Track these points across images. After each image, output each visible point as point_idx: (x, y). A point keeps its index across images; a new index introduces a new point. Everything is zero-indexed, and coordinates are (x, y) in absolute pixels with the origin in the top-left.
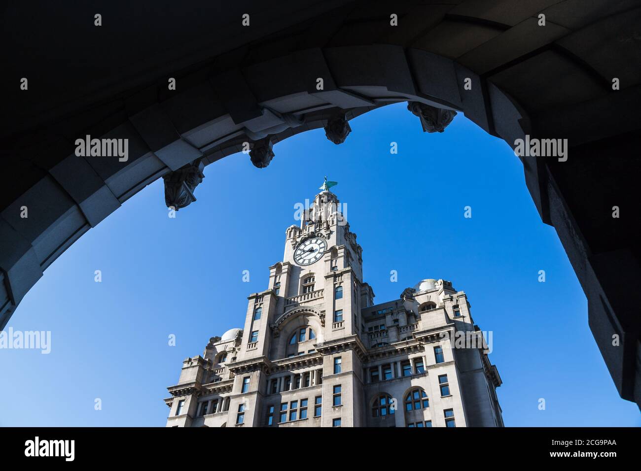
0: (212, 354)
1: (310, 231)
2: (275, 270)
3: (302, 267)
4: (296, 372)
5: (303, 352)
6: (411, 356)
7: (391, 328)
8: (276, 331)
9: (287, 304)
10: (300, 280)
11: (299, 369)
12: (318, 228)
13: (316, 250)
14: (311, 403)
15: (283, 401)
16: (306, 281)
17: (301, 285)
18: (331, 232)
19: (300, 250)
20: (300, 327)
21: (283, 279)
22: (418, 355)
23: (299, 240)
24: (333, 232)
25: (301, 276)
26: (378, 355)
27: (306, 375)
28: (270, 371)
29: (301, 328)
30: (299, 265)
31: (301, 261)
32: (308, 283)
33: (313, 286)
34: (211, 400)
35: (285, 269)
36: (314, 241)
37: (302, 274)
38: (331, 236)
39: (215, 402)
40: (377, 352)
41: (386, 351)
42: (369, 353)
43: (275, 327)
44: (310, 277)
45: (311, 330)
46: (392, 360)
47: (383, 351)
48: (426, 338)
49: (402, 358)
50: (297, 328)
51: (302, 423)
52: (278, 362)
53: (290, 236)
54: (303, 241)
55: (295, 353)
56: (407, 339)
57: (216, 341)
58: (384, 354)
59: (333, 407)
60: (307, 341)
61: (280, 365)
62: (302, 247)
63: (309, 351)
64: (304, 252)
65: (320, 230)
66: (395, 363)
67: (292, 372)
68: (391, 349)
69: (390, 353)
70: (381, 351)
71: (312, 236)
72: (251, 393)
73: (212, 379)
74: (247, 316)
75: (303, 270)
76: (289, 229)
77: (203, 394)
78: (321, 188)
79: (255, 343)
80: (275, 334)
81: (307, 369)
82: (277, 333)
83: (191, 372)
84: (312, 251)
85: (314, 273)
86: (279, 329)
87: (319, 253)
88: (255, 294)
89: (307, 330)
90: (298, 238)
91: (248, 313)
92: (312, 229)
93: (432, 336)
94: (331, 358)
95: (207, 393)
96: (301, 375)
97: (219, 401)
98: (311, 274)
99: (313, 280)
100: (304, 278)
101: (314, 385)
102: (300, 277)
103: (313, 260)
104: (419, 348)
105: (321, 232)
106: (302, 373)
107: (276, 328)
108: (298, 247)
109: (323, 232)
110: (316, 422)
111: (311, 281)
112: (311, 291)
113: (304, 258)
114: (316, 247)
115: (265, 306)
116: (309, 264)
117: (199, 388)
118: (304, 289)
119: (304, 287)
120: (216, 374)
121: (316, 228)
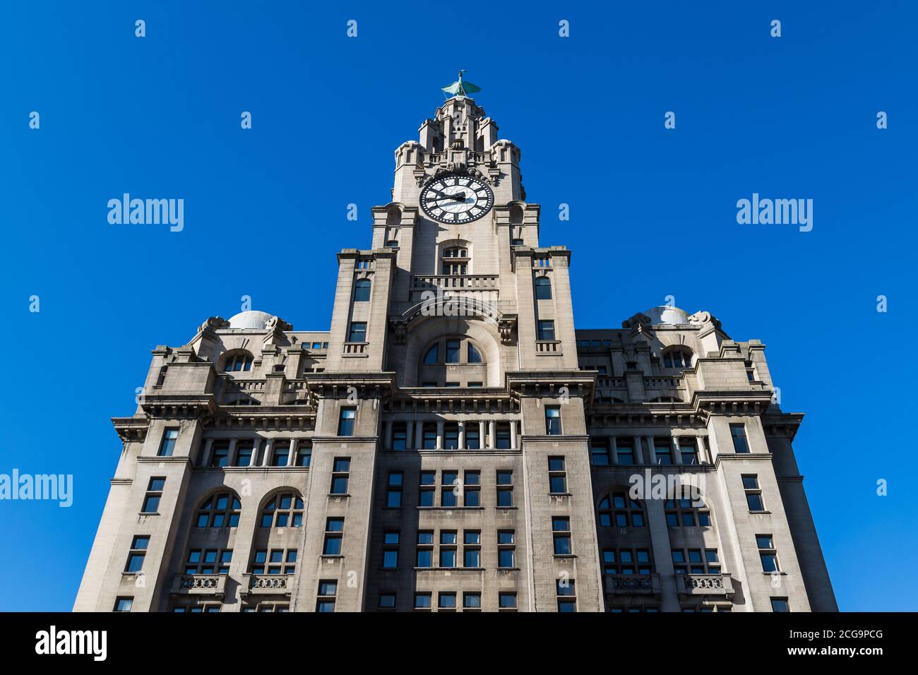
0: (212, 349)
1: (456, 161)
2: (385, 215)
3: (441, 225)
4: (449, 417)
5: (458, 384)
6: (676, 432)
7: (632, 376)
8: (400, 331)
9: (416, 286)
10: (437, 247)
11: (456, 413)
12: (472, 160)
13: (470, 200)
14: (488, 480)
15: (424, 467)
16: (447, 253)
17: (440, 259)
18: (502, 175)
19: (434, 191)
20: (448, 334)
21: (405, 237)
22: (689, 432)
23: (431, 172)
24: (505, 175)
25: (439, 240)
26: (612, 418)
27: (472, 427)
28: (391, 406)
29: (450, 337)
30: (432, 218)
31: (437, 212)
32: (452, 256)
33: (464, 265)
34: (236, 438)
35: (407, 218)
36: (464, 181)
37: (441, 237)
38: (501, 181)
39: (246, 444)
40: (612, 412)
41: (630, 413)
42: (596, 410)
43: (400, 323)
44: (457, 247)
45: (470, 345)
46: (638, 431)
47: (624, 413)
48: (718, 405)
49: (659, 431)
50: (443, 335)
51: (472, 515)
52: (415, 392)
53: (408, 159)
54: (441, 176)
55: (437, 380)
56: (659, 400)
57: (220, 327)
58: (624, 418)
59: (551, 495)
60: (465, 365)
61: (417, 397)
62: (438, 187)
63: (470, 384)
64: (444, 197)
65: (476, 164)
66: (644, 438)
67: (439, 415)
68: (641, 412)
69: (636, 418)
70: (619, 412)
71: (460, 172)
72: (362, 440)
73: (232, 397)
74: (338, 289)
75: (444, 230)
76: (408, 146)
77: (218, 423)
78: (447, 90)
79: (362, 346)
80: (398, 337)
81: (473, 417)
82: (403, 337)
83: (192, 374)
84: (460, 198)
85: (467, 241)
86: (406, 329)
87: (476, 206)
88: (353, 251)
89: (464, 344)
90: (427, 167)
91: (339, 284)
92: (461, 158)
93: (729, 405)
94: (538, 405)
95: (229, 423)
96: (460, 424)
97: (257, 443)
98: (459, 241)
99: (463, 254)
100: (444, 247)
101: (491, 446)
102: (438, 242)
103: (463, 216)
104: (692, 421)
105: (479, 168)
106: (463, 422)
107: (401, 327)
108: (428, 184)
109: (483, 170)
110: (502, 517)
111: (459, 256)
112: (459, 272)
113: (444, 208)
114: (469, 194)
115: (378, 279)
116: (456, 221)
117: (213, 409)
118: (445, 267)
119: (444, 263)
120: (242, 391)
121: (467, 159)
